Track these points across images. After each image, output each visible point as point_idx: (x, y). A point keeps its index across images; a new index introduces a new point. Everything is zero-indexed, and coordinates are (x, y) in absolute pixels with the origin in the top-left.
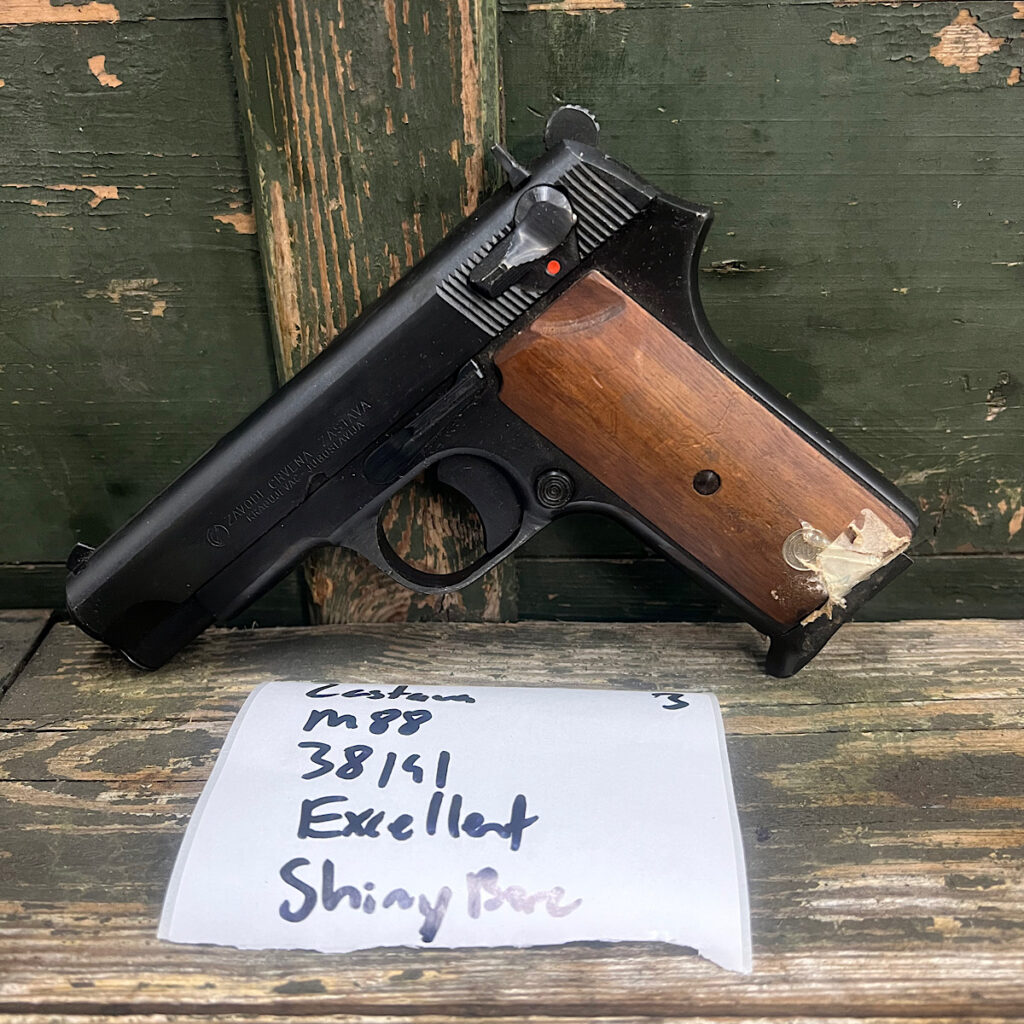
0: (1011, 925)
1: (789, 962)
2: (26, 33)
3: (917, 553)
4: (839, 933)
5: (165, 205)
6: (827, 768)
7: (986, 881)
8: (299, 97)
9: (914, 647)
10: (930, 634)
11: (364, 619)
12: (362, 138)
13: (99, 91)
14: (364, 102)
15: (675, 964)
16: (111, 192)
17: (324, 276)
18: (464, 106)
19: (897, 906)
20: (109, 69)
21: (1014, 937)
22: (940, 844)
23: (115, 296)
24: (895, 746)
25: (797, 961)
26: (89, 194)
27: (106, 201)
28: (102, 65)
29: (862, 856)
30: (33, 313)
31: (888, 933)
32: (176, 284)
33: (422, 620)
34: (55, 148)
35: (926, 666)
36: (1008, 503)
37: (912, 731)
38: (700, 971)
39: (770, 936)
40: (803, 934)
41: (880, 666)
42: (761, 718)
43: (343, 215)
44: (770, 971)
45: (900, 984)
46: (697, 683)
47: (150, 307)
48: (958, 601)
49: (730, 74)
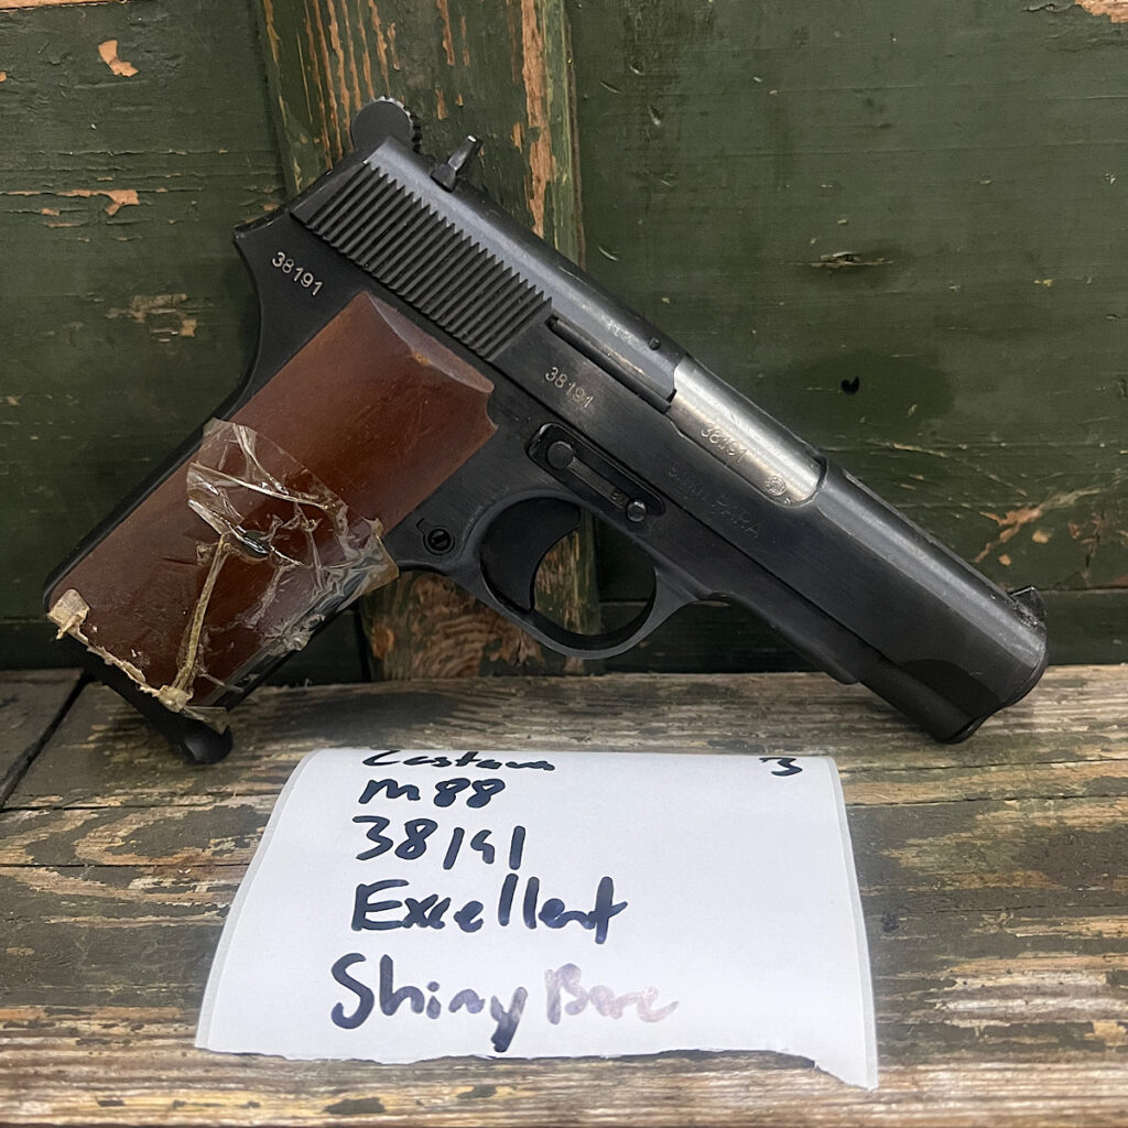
1: (923, 1076)
2: (27, 18)
3: (1067, 588)
4: (981, 1040)
5: (191, 210)
6: (964, 843)
8: (337, 80)
9: (1065, 697)
10: (1083, 682)
11: (430, 673)
13: (111, 82)
14: (411, 82)
15: (788, 1079)
16: (129, 197)
18: (527, 83)
19: (1050, 1009)
20: (122, 56)
22: (1100, 933)
23: (140, 315)
24: (1044, 816)
25: (932, 1075)
26: (105, 200)
27: (124, 207)
28: (114, 53)
29: (1008, 948)
30: (49, 337)
31: (1040, 1041)
32: (207, 299)
33: (496, 675)
34: (65, 149)
35: (1080, 720)
37: (1064, 798)
38: (817, 1087)
39: (899, 1044)
40: (938, 1043)
41: (1025, 721)
42: (887, 785)
44: (899, 1087)
45: (1054, 1103)
46: (812, 744)
47: (179, 327)
48: (1116, 642)
49: (837, 35)
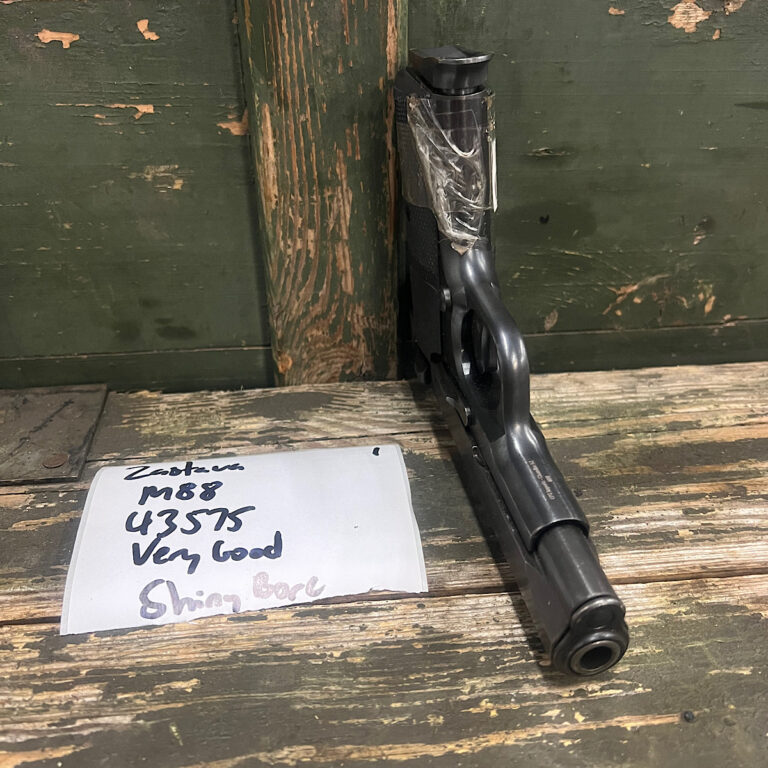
0: (719, 532)
2: (95, 5)
3: (650, 327)
4: (628, 542)
5: (185, 117)
6: (610, 455)
7: (704, 510)
8: (283, 50)
9: (651, 383)
10: (660, 376)
11: (311, 381)
12: (322, 76)
13: (144, 43)
14: (324, 53)
16: (149, 109)
17: (295, 163)
18: (388, 56)
19: (658, 526)
20: (150, 28)
21: (722, 538)
22: (678, 493)
23: (149, 177)
24: (647, 441)
26: (134, 110)
27: (145, 114)
28: (146, 26)
29: (637, 501)
30: (93, 189)
31: (655, 540)
32: (190, 168)
33: (348, 381)
34: (112, 80)
35: (661, 394)
36: (705, 295)
37: (656, 432)
40: (608, 544)
41: (633, 395)
42: (568, 429)
43: (309, 125)
45: (664, 565)
47: (172, 184)
48: (673, 355)
49: (548, 33)
